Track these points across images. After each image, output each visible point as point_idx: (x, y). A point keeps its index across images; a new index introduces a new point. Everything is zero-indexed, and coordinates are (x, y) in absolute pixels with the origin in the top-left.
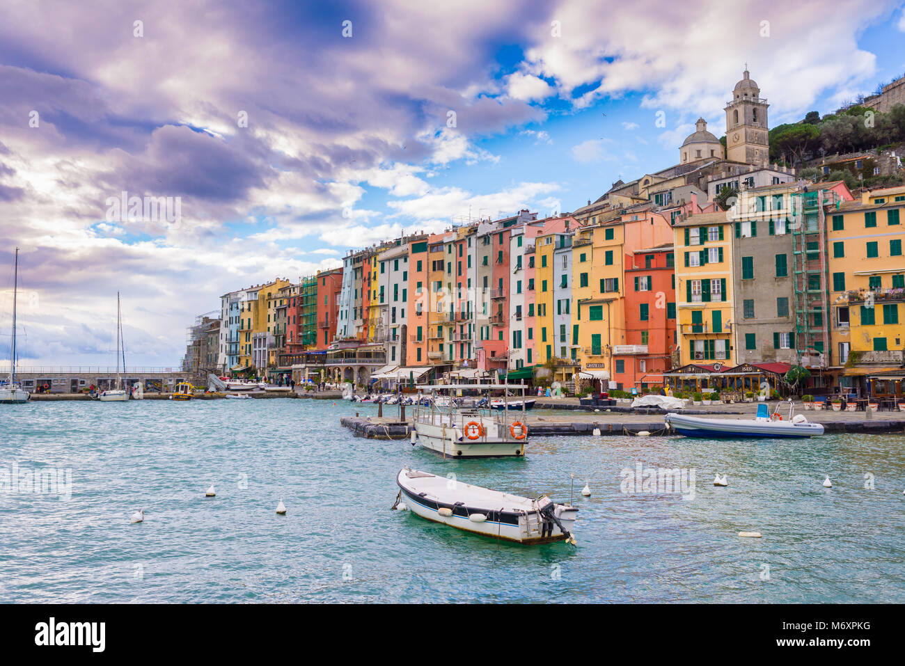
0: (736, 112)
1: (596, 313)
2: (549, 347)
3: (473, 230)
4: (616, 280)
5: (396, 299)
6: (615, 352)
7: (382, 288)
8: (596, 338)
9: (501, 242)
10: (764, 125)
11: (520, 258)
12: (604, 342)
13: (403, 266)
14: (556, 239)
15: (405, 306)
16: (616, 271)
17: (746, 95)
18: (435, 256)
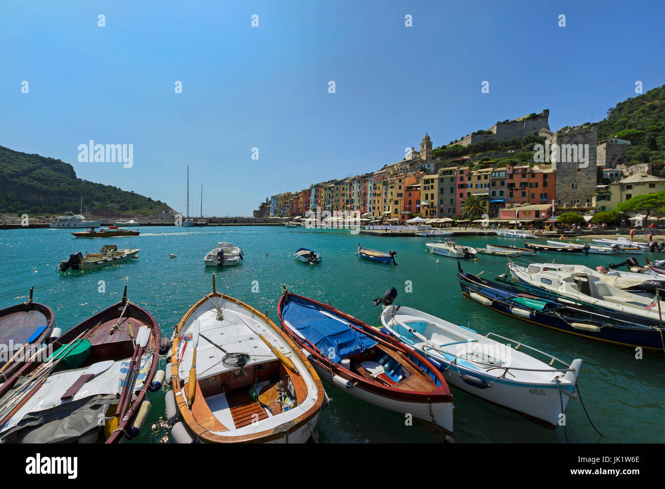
1: (396, 203)
2: (380, 212)
3: (355, 179)
4: (402, 194)
5: (330, 198)
6: (402, 213)
8: (396, 210)
10: (431, 149)
11: (371, 187)
12: (399, 211)
13: (332, 189)
14: (383, 182)
16: (402, 191)
17: (427, 140)
18: (342, 186)
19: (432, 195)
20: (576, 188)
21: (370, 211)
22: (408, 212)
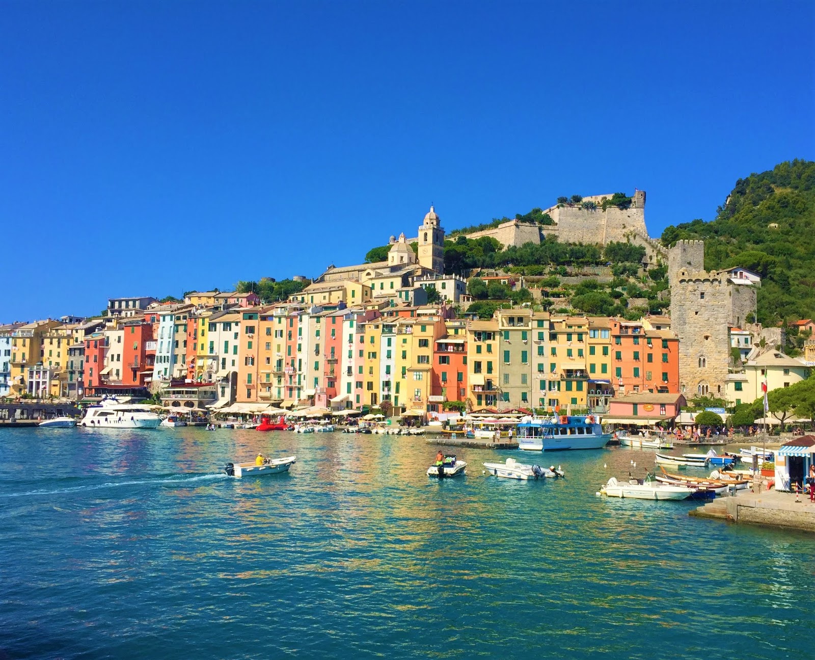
0: (426, 234)
2: (373, 395)
4: (428, 357)
5: (226, 351)
6: (429, 399)
7: (212, 343)
8: (418, 391)
9: (334, 322)
11: (351, 336)
12: (422, 393)
13: (234, 329)
15: (236, 357)
16: (428, 352)
17: (432, 223)
18: (266, 324)
19: (490, 364)
20: (704, 366)
21: (349, 391)
22: (440, 398)
